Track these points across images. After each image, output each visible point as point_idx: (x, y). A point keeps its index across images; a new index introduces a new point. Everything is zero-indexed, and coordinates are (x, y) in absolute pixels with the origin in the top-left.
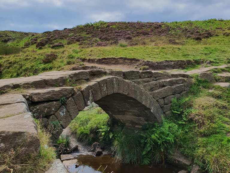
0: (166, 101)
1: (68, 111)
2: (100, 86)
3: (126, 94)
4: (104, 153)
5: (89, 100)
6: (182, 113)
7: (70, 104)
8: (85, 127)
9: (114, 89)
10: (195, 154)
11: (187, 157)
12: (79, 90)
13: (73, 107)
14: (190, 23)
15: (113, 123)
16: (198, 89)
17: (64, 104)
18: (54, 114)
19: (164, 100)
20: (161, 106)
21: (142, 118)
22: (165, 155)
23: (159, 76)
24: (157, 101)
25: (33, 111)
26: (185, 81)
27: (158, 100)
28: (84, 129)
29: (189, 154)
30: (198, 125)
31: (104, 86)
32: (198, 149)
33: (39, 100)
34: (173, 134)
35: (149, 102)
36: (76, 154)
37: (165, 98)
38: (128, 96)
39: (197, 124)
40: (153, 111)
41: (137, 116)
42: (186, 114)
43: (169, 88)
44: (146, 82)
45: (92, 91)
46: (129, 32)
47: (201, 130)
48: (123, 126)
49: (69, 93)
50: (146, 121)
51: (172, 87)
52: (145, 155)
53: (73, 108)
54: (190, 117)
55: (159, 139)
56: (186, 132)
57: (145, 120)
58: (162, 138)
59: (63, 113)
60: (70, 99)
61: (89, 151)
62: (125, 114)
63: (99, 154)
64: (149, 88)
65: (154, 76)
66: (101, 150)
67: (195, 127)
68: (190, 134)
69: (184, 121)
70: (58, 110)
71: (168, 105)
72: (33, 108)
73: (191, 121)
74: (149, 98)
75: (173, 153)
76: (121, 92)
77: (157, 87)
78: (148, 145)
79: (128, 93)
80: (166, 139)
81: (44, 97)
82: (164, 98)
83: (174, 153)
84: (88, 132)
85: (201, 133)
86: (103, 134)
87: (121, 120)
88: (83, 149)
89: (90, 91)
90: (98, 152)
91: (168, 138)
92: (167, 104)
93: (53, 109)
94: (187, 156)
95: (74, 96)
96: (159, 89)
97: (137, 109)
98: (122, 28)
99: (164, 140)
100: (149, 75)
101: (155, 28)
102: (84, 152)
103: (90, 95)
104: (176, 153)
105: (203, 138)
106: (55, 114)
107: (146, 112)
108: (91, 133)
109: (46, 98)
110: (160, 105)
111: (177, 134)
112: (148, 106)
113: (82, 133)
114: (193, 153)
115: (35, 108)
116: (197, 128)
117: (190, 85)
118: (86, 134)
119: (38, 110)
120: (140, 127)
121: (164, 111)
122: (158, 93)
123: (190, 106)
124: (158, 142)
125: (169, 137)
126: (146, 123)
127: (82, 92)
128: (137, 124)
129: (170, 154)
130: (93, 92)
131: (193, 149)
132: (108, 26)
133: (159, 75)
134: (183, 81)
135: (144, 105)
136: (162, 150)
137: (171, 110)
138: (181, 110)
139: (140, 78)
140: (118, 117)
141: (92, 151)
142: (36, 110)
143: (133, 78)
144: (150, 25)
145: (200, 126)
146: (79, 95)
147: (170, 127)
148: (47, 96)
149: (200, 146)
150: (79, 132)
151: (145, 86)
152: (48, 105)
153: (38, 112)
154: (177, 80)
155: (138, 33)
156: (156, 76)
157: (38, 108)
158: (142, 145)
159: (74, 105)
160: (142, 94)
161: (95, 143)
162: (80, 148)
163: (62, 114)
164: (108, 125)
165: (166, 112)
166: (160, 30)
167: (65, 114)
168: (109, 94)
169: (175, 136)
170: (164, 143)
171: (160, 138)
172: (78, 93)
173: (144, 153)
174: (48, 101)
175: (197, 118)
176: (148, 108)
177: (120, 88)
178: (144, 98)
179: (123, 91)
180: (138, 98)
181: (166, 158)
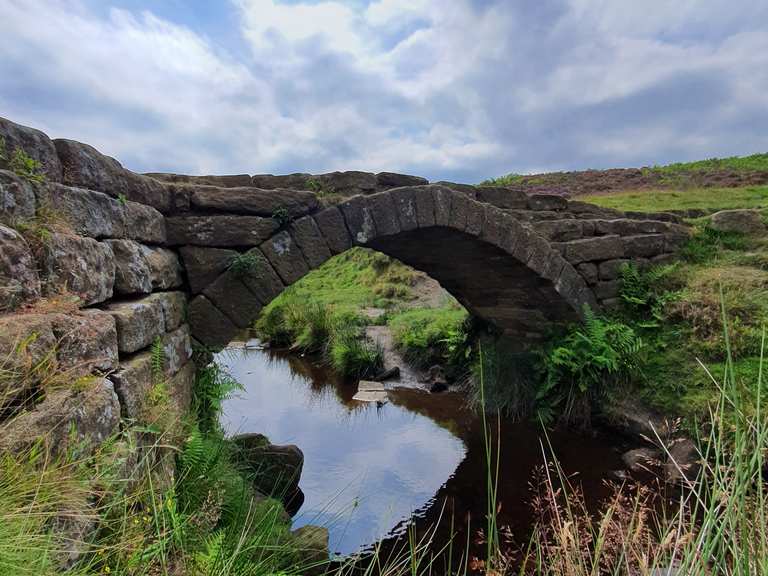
0: (604, 271)
1: (297, 246)
2: (394, 202)
3: (476, 233)
4: (452, 389)
5: (362, 231)
6: (652, 302)
7: (305, 229)
8: (419, 334)
9: (437, 215)
10: (683, 406)
11: (658, 413)
12: (333, 204)
13: (313, 238)
14: (716, 162)
15: (476, 328)
16: (710, 251)
17: (285, 225)
18: (258, 246)
19: (598, 269)
20: (587, 282)
21: (539, 313)
22: (592, 403)
23: (587, 212)
24: (576, 266)
25: (196, 225)
26: (667, 229)
27: (578, 264)
28: (417, 337)
29: (666, 406)
30: (699, 331)
31: (406, 202)
32: (697, 393)
33: (214, 203)
34: (617, 350)
35: (548, 265)
36: (392, 385)
37: (604, 263)
38: (480, 238)
39: (695, 328)
40: (561, 289)
41: (526, 307)
42: (664, 304)
43: (612, 238)
44: (543, 219)
45: (371, 211)
46: (568, 188)
47: (709, 344)
48: (497, 334)
49: (303, 204)
50: (550, 319)
51: (625, 238)
52: (543, 398)
53: (313, 241)
54: (674, 310)
55: (574, 360)
56: (661, 349)
57: (545, 316)
58: (582, 356)
59: (284, 246)
60: (304, 218)
61: (420, 382)
62: (496, 304)
63: (438, 388)
64: (552, 231)
65: (572, 209)
66: (444, 381)
67: (688, 335)
68: (673, 355)
69: (659, 322)
70: (268, 239)
71: (610, 283)
72: (198, 220)
73: (677, 319)
74: (549, 255)
75: (618, 399)
76: (460, 225)
77: (578, 232)
78: (550, 376)
79: (481, 232)
80: (595, 361)
81: (227, 198)
82: (597, 262)
83: (621, 399)
84: (424, 344)
85: (707, 352)
86: (452, 348)
87: (494, 321)
88: (409, 376)
89: (365, 209)
90: (436, 384)
91: (601, 359)
92: (608, 280)
93: (254, 233)
94: (659, 410)
95: (319, 214)
96: (582, 238)
97: (519, 285)
98: (553, 183)
99: (589, 363)
100: (556, 206)
101: (627, 177)
102: (410, 382)
103: (366, 219)
104: (625, 402)
105: (714, 366)
106: (262, 246)
107: (545, 292)
108: (430, 345)
109: (233, 203)
110: (584, 278)
111: (630, 351)
112: (544, 275)
113: (411, 344)
114: (679, 405)
115: (203, 221)
116: (693, 339)
117: (684, 240)
118: (419, 347)
119: (209, 225)
120: (538, 336)
121: (599, 296)
122: (580, 247)
123: (679, 286)
124: (571, 367)
125: (606, 357)
126: (550, 323)
127: (340, 208)
128: (528, 329)
129: (608, 402)
130: (374, 213)
131: (679, 394)
132: (525, 181)
133: (587, 208)
134: (660, 229)
135: (532, 272)
136: (583, 388)
137: (619, 295)
138: (650, 294)
139: (528, 208)
140: (487, 312)
141: (427, 382)
142: (204, 226)
143: (507, 205)
144: (616, 173)
145: (705, 332)
146: (332, 214)
147: (609, 334)
148: (236, 197)
149: (701, 385)
150: (406, 341)
151: (538, 227)
152: (240, 221)
153: (209, 230)
154: (641, 224)
155: (586, 187)
156: (577, 209)
157: (208, 220)
158: (538, 377)
159: (316, 236)
160: (523, 239)
161: (437, 366)
162: (405, 373)
163: (282, 250)
164: (464, 329)
165: (605, 299)
166: (636, 179)
167: (288, 249)
168: (421, 225)
169: (626, 357)
170: (589, 371)
171: (579, 358)
172: (328, 209)
173: (540, 395)
174: (240, 210)
175: (695, 312)
176: (543, 279)
177: (455, 213)
178: (530, 251)
179: (467, 226)
180: (512, 249)
181: (596, 410)
